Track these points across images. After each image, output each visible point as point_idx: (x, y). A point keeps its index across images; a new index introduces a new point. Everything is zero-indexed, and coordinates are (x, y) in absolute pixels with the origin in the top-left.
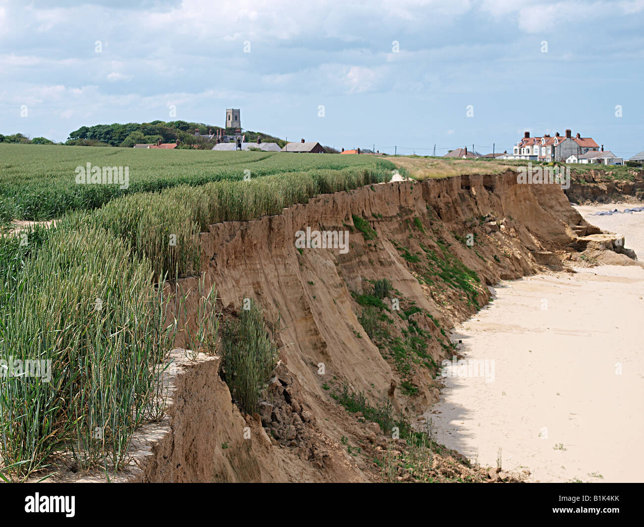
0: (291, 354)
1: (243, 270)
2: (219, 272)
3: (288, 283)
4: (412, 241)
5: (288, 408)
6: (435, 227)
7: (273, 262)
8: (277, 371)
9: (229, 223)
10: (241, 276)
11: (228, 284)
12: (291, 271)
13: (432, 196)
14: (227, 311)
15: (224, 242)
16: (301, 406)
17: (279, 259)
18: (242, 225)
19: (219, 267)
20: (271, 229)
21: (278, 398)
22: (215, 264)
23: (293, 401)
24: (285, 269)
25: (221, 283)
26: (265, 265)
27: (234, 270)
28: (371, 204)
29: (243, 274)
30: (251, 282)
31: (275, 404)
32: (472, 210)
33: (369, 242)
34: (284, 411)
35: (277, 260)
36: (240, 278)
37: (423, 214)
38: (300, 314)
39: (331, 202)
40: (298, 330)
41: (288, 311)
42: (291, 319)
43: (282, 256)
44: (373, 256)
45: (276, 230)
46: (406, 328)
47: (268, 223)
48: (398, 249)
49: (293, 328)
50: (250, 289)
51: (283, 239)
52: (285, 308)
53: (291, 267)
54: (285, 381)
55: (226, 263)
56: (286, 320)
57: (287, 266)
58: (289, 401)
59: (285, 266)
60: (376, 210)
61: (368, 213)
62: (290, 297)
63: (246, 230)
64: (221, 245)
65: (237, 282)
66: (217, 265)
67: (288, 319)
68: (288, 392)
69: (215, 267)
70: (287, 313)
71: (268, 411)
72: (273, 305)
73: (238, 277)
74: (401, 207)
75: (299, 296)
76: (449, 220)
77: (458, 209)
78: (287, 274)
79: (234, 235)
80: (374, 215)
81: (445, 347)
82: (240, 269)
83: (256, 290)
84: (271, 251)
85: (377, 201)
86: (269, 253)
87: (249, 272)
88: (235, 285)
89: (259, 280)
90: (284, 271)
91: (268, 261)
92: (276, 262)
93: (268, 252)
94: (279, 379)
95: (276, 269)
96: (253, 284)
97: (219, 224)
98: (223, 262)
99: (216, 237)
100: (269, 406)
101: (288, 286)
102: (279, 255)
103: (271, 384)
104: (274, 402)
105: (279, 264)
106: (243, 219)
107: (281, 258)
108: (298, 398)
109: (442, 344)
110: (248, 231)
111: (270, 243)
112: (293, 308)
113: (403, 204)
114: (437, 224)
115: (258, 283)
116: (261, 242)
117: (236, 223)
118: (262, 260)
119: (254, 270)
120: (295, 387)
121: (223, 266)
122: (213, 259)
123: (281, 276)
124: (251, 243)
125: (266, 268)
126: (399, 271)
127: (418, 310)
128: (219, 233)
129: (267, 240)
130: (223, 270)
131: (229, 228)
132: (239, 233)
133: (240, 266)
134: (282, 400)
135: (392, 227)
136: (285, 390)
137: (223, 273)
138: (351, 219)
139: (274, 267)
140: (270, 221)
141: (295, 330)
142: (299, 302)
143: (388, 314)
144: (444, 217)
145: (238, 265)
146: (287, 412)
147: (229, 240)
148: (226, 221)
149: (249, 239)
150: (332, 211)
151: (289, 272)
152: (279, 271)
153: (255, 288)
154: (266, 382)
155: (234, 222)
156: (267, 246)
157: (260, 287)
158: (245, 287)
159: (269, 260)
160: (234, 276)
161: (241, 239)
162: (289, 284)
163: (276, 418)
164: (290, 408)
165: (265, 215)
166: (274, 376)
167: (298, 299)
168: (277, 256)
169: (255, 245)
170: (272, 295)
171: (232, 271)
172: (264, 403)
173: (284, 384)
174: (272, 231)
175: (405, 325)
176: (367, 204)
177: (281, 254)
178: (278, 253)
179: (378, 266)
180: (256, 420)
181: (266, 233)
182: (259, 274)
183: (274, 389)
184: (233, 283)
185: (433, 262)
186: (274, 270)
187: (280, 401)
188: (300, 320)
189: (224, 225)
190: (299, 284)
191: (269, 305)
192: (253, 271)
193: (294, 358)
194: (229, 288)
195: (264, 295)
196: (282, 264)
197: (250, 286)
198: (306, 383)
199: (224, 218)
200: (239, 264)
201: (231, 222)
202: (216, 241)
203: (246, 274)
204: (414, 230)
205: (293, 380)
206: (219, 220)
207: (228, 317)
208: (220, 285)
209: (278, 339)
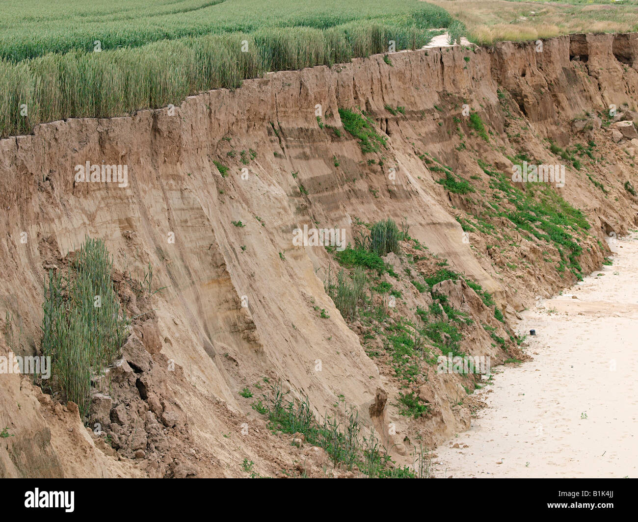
0: (181, 335)
1: (103, 199)
2: (58, 201)
3: (186, 221)
4: (464, 156)
5: (140, 405)
6: (514, 130)
7: (159, 186)
8: (125, 349)
9: (78, 121)
10: (99, 208)
11: (74, 221)
12: (191, 203)
13: (510, 73)
14: (64, 261)
15: (69, 152)
16: (163, 404)
17: (172, 182)
18: (100, 123)
19: (57, 193)
20: (156, 130)
21: (127, 390)
22: (49, 189)
23: (151, 395)
24: (182, 198)
25: (59, 218)
26: (145, 192)
27: (85, 197)
28: (383, 88)
29: (103, 205)
30: (115, 218)
31: (120, 399)
32: (590, 98)
33: (369, 156)
34: (134, 408)
35: (167, 184)
36: (96, 211)
37: (489, 107)
38: (208, 273)
39: (296, 85)
40: (204, 300)
41: (187, 268)
42: (191, 281)
43: (176, 177)
44: (377, 182)
45: (166, 134)
46: (425, 307)
47: (151, 120)
48: (432, 169)
49: (193, 297)
50: (115, 231)
51: (177, 149)
52: (178, 263)
53: (192, 195)
54: (139, 365)
55: (71, 186)
56: (180, 282)
57: (186, 193)
58: (144, 397)
59: (182, 193)
60: (394, 98)
61: (377, 105)
62: (190, 245)
63: (107, 133)
64: (64, 157)
65: (92, 217)
66: (53, 188)
67: (184, 280)
68: (144, 382)
69: (48, 193)
70: (183, 271)
71: (104, 407)
72: (154, 258)
73: (93, 209)
74: (444, 95)
75: (206, 243)
76: (542, 118)
77: (562, 97)
78: (185, 207)
79: (87, 141)
80: (388, 109)
81: (499, 341)
82: (97, 197)
83: (125, 232)
84: (156, 168)
85: (395, 82)
86: (153, 171)
87: (113, 201)
88: (87, 222)
89: (130, 215)
90: (180, 201)
91: (151, 185)
92: (166, 187)
93: (152, 169)
94: (130, 364)
95: (166, 199)
96: (120, 221)
97: (57, 123)
98: (66, 186)
99: (53, 143)
100: (106, 399)
101: (188, 226)
102: (172, 175)
103: (115, 370)
104: (119, 396)
105: (171, 189)
106: (101, 114)
107: (174, 179)
108: (158, 391)
109: (492, 336)
110: (111, 135)
111: (154, 153)
112: (195, 263)
113: (450, 89)
114: (518, 124)
115: (128, 220)
116: (138, 154)
117: (90, 122)
118: (139, 182)
119: (122, 199)
120: (155, 375)
121: (66, 191)
122: (47, 179)
123: (175, 210)
124: (117, 153)
125: (147, 197)
126: (424, 209)
127: (451, 275)
128: (57, 137)
129: (149, 150)
130: (66, 197)
131: (79, 128)
132: (95, 137)
133: (97, 193)
134: (132, 395)
135: (423, 130)
136: (138, 380)
137: (65, 203)
138: (337, 116)
139: (161, 194)
140: (155, 117)
141: (198, 299)
142: (207, 254)
143: (392, 281)
144: (532, 113)
145: (94, 191)
146: (138, 411)
147: (77, 148)
148: (72, 117)
149: (112, 147)
150: (297, 101)
151: (189, 203)
152: (170, 201)
153: (123, 229)
154: (105, 366)
155: (86, 119)
156: (149, 159)
157: (131, 226)
158: (105, 226)
159: (153, 184)
160: (86, 209)
161: (98, 148)
162: (189, 224)
163: (118, 419)
164: (145, 406)
165: (146, 108)
166: (120, 357)
167: (205, 250)
168: (167, 177)
169: (122, 156)
170: (154, 240)
171: (82, 199)
172: (100, 395)
173: (138, 370)
174: (157, 134)
175: (424, 302)
176: (376, 87)
177: (175, 173)
178: (170, 171)
179: (386, 199)
180: (72, 412)
181: (148, 136)
182: (131, 206)
183: (121, 376)
184: (83, 220)
185: (501, 194)
186: (161, 200)
187: (129, 396)
188: (209, 284)
189: (69, 124)
190: (206, 223)
191: (146, 256)
192: (119, 201)
193: (186, 342)
194: (76, 226)
195: (139, 240)
196: (176, 190)
197: (113, 225)
198: (204, 382)
199: (69, 113)
200: (95, 188)
201: (81, 120)
202: (53, 150)
203: (107, 205)
204: (470, 135)
205: (153, 365)
206: (59, 114)
207: (64, 272)
208: (56, 221)
209: (148, 307)
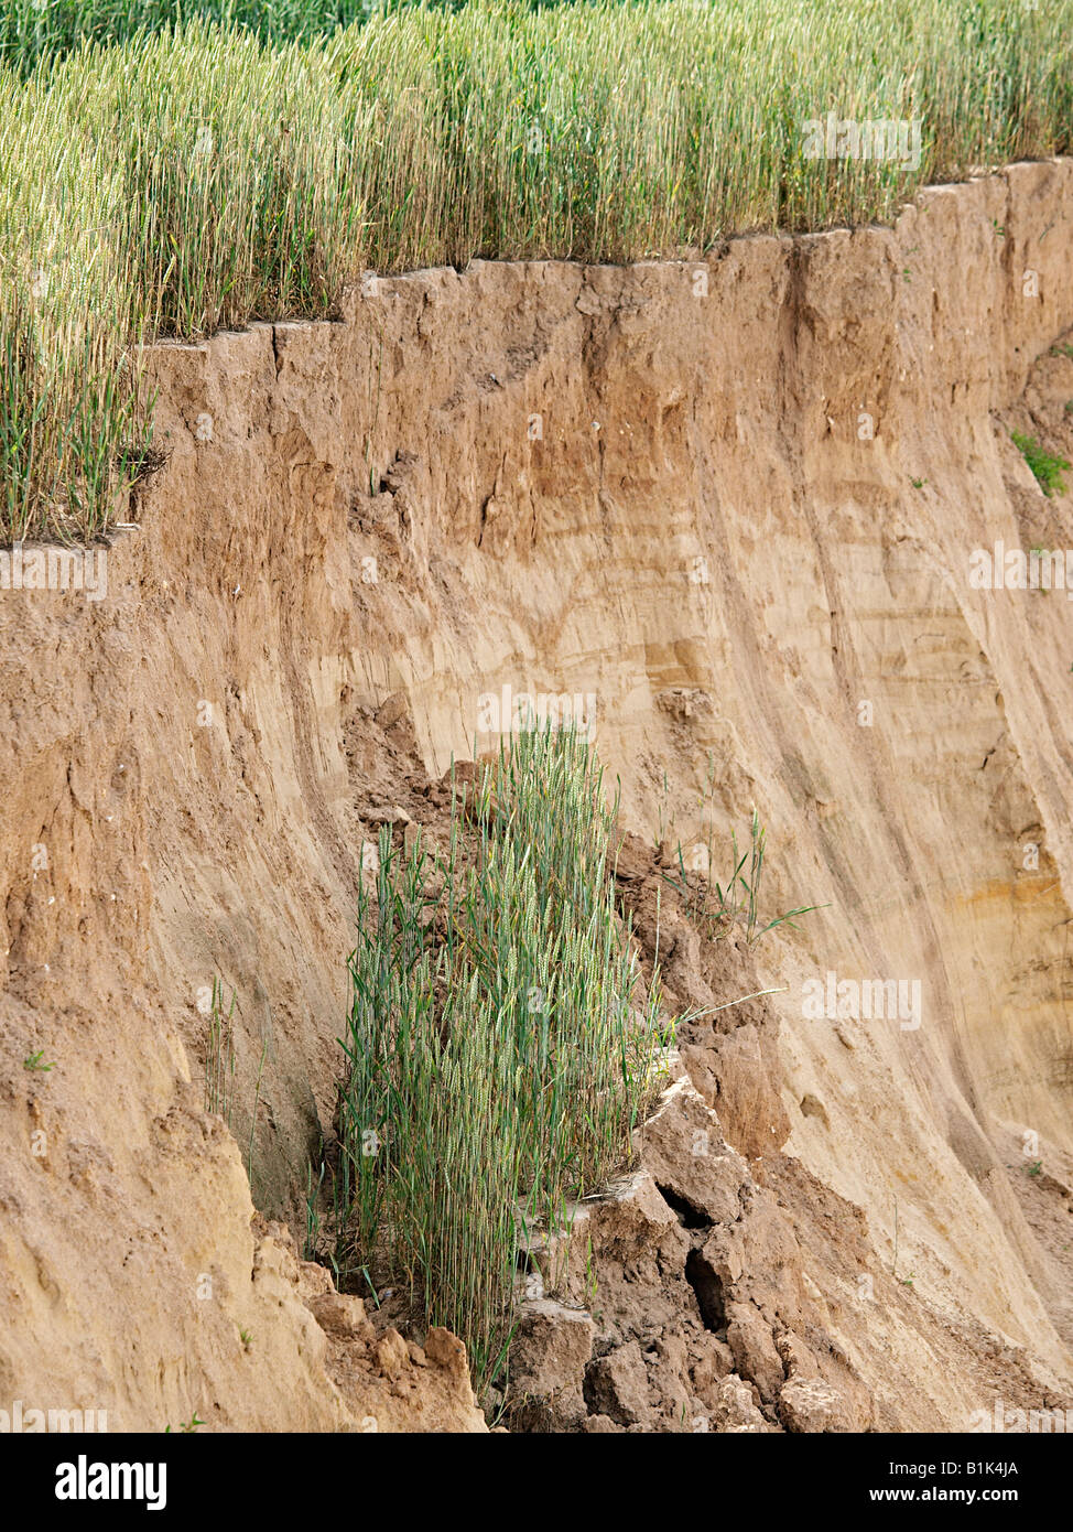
0: (863, 1089)
1: (589, 566)
2: (423, 570)
3: (899, 661)
5: (699, 1352)
7: (804, 525)
8: (651, 1136)
9: (508, 273)
10: (574, 602)
11: (481, 645)
12: (922, 591)
14: (436, 797)
15: (470, 386)
16: (782, 1350)
17: (850, 509)
18: (589, 284)
19: (418, 539)
20: (799, 315)
21: (651, 1292)
22: (391, 523)
23: (741, 1313)
24: (888, 571)
25: (425, 634)
26: (747, 543)
27: (524, 558)
29: (588, 589)
30: (634, 638)
31: (626, 1323)
34: (677, 1363)
35: (833, 515)
36: (565, 611)
38: (975, 859)
40: (957, 959)
41: (894, 834)
42: (908, 887)
43: (867, 492)
45: (835, 328)
47: (784, 277)
49: (917, 945)
50: (630, 687)
51: (877, 387)
52: (864, 817)
53: (927, 564)
54: (700, 1198)
55: (475, 515)
56: (866, 889)
57: (902, 555)
58: (714, 1318)
59: (887, 553)
62: (908, 750)
63: (616, 320)
64: (449, 404)
65: (545, 635)
66: (404, 522)
67: (882, 882)
68: (715, 1264)
69: (387, 537)
70: (880, 847)
71: (565, 1353)
72: (771, 797)
73: (551, 603)
75: (972, 745)
78: (896, 606)
79: (538, 347)
82: (568, 560)
83: (669, 693)
84: (793, 456)
86: (782, 468)
87: (627, 575)
88: (529, 652)
89: (690, 629)
90: (881, 582)
91: (770, 520)
92: (828, 530)
93: (776, 459)
94: (668, 1193)
95: (825, 573)
96: (652, 653)
97: (431, 277)
98: (453, 512)
99: (412, 352)
100: (572, 1324)
101: (904, 680)
102: (853, 485)
103: (609, 1213)
104: (622, 1312)
105: (846, 537)
106: (596, 250)
107: (860, 502)
108: (771, 1301)
110: (629, 326)
111: (790, 403)
112: (929, 820)
115: (682, 649)
116: (727, 399)
117: (554, 277)
118: (728, 509)
119: (659, 570)
120: (759, 1237)
121: (453, 532)
122: (384, 486)
123: (860, 616)
124: (648, 397)
125: (755, 563)
128: (427, 329)
129: (770, 388)
130: (451, 556)
131: (508, 300)
132: (567, 333)
133: (570, 543)
134: (671, 1309)
136: (694, 1255)
137: (450, 578)
139: (810, 556)
140: (798, 263)
141: (932, 953)
142: (971, 785)
145: (558, 534)
146: (691, 1372)
147: (500, 375)
148: (488, 255)
149: (632, 374)
151: (913, 592)
152: (843, 583)
153: (661, 680)
154: (573, 1196)
155: (538, 266)
156: (770, 422)
157: (690, 671)
158: (593, 668)
159: (780, 515)
160: (527, 601)
161: (578, 374)
162: (911, 670)
163: (614, 1398)
164: (718, 1356)
165: (765, 229)
166: (629, 1167)
167: (968, 768)
168: (835, 490)
169: (669, 410)
170: (778, 727)
171: (512, 565)
172: (550, 1308)
173: (695, 1218)
174: (804, 330)
177: (866, 477)
178: (846, 470)
180: (443, 1367)
181: (769, 338)
182: (693, 596)
183: (630, 1237)
184: (512, 641)
186: (808, 578)
187: (660, 1312)
188: (976, 898)
189: (475, 283)
190: (976, 668)
191: (742, 788)
192: (647, 576)
193: (883, 1115)
194: (484, 666)
195: (718, 725)
196: (863, 542)
197: (626, 666)
198: (946, 1271)
199: (476, 242)
200: (564, 526)
201: (517, 267)
202: (412, 377)
203: (604, 591)
205: (754, 1202)
206: (436, 245)
207: (434, 839)
208: (413, 643)
